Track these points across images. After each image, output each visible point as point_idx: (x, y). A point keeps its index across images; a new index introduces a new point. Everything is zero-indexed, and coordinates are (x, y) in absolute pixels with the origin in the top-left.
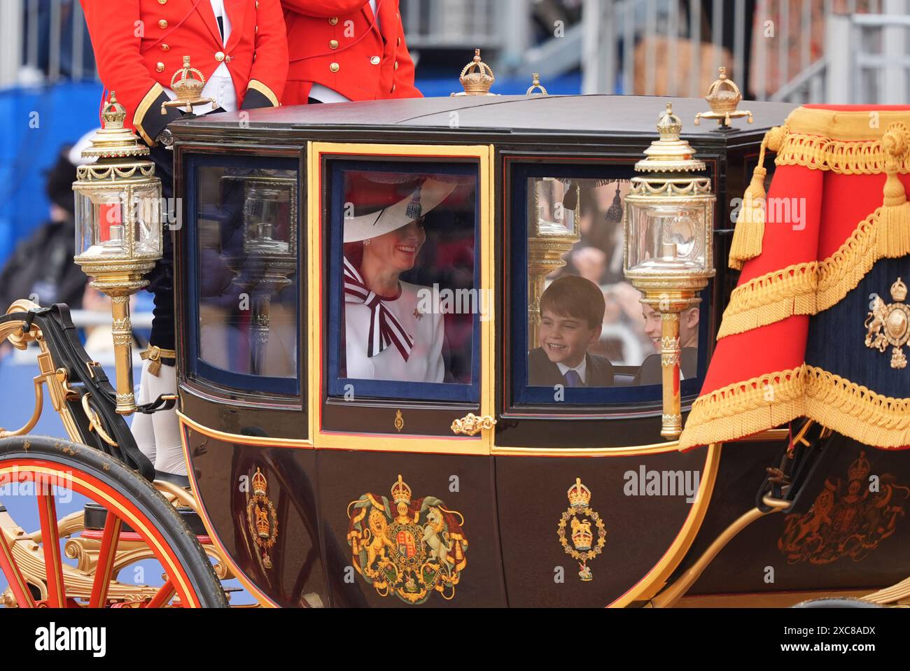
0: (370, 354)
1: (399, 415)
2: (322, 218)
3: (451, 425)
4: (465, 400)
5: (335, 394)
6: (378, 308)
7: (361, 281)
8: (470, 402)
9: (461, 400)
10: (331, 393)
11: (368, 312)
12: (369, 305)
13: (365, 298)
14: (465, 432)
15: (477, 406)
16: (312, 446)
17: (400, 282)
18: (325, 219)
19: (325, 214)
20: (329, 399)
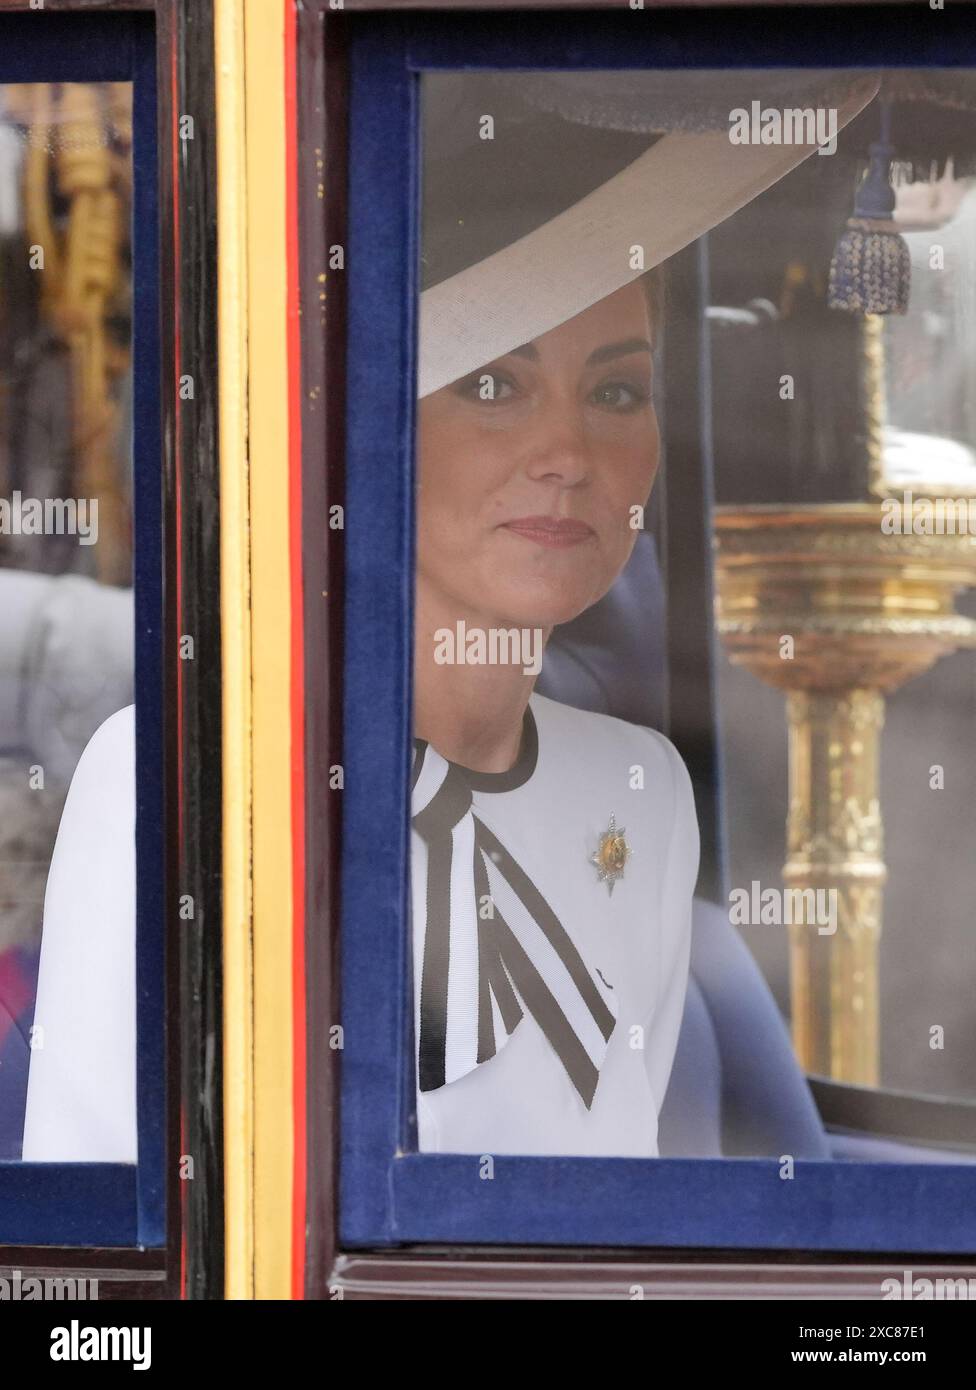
10: (357, 1229)
18: (320, 323)
19: (323, 297)
20: (342, 1262)
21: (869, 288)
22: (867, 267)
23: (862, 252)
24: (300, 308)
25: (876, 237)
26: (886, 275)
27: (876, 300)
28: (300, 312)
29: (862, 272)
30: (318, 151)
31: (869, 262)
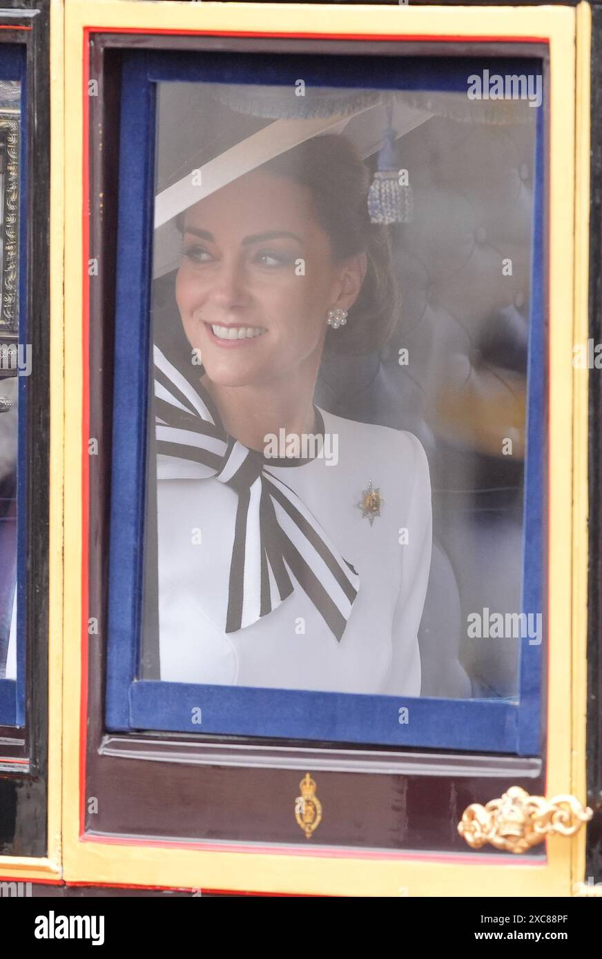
0: (233, 623)
1: (308, 789)
2: (92, 219)
3: (460, 819)
4: (497, 749)
5: (125, 727)
6: (256, 489)
7: (204, 415)
8: (514, 755)
9: (488, 749)
10: (114, 722)
11: (230, 500)
12: (231, 484)
13: (217, 463)
14: (498, 841)
15: (533, 767)
16: (57, 877)
17: (324, 413)
18: (99, 220)
19: (101, 205)
20: (107, 739)
21: (384, 209)
22: (383, 199)
23: (380, 191)
24: (90, 212)
25: (387, 181)
26: (394, 202)
27: (389, 217)
28: (89, 214)
29: (381, 201)
30: (100, 125)
31: (384, 196)
